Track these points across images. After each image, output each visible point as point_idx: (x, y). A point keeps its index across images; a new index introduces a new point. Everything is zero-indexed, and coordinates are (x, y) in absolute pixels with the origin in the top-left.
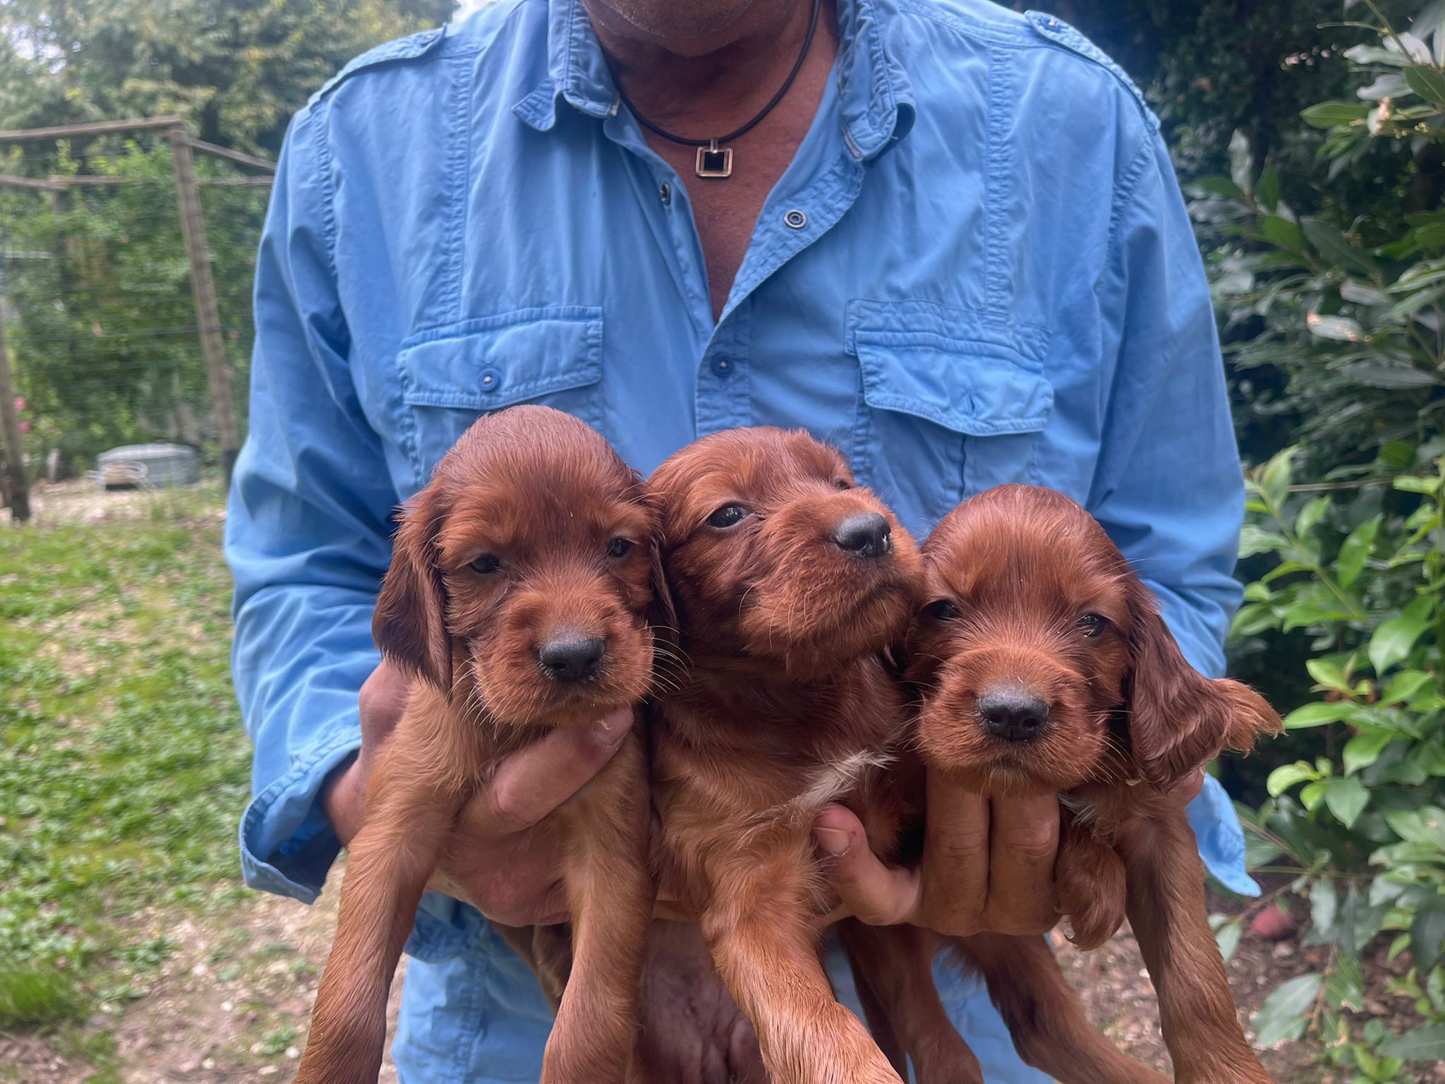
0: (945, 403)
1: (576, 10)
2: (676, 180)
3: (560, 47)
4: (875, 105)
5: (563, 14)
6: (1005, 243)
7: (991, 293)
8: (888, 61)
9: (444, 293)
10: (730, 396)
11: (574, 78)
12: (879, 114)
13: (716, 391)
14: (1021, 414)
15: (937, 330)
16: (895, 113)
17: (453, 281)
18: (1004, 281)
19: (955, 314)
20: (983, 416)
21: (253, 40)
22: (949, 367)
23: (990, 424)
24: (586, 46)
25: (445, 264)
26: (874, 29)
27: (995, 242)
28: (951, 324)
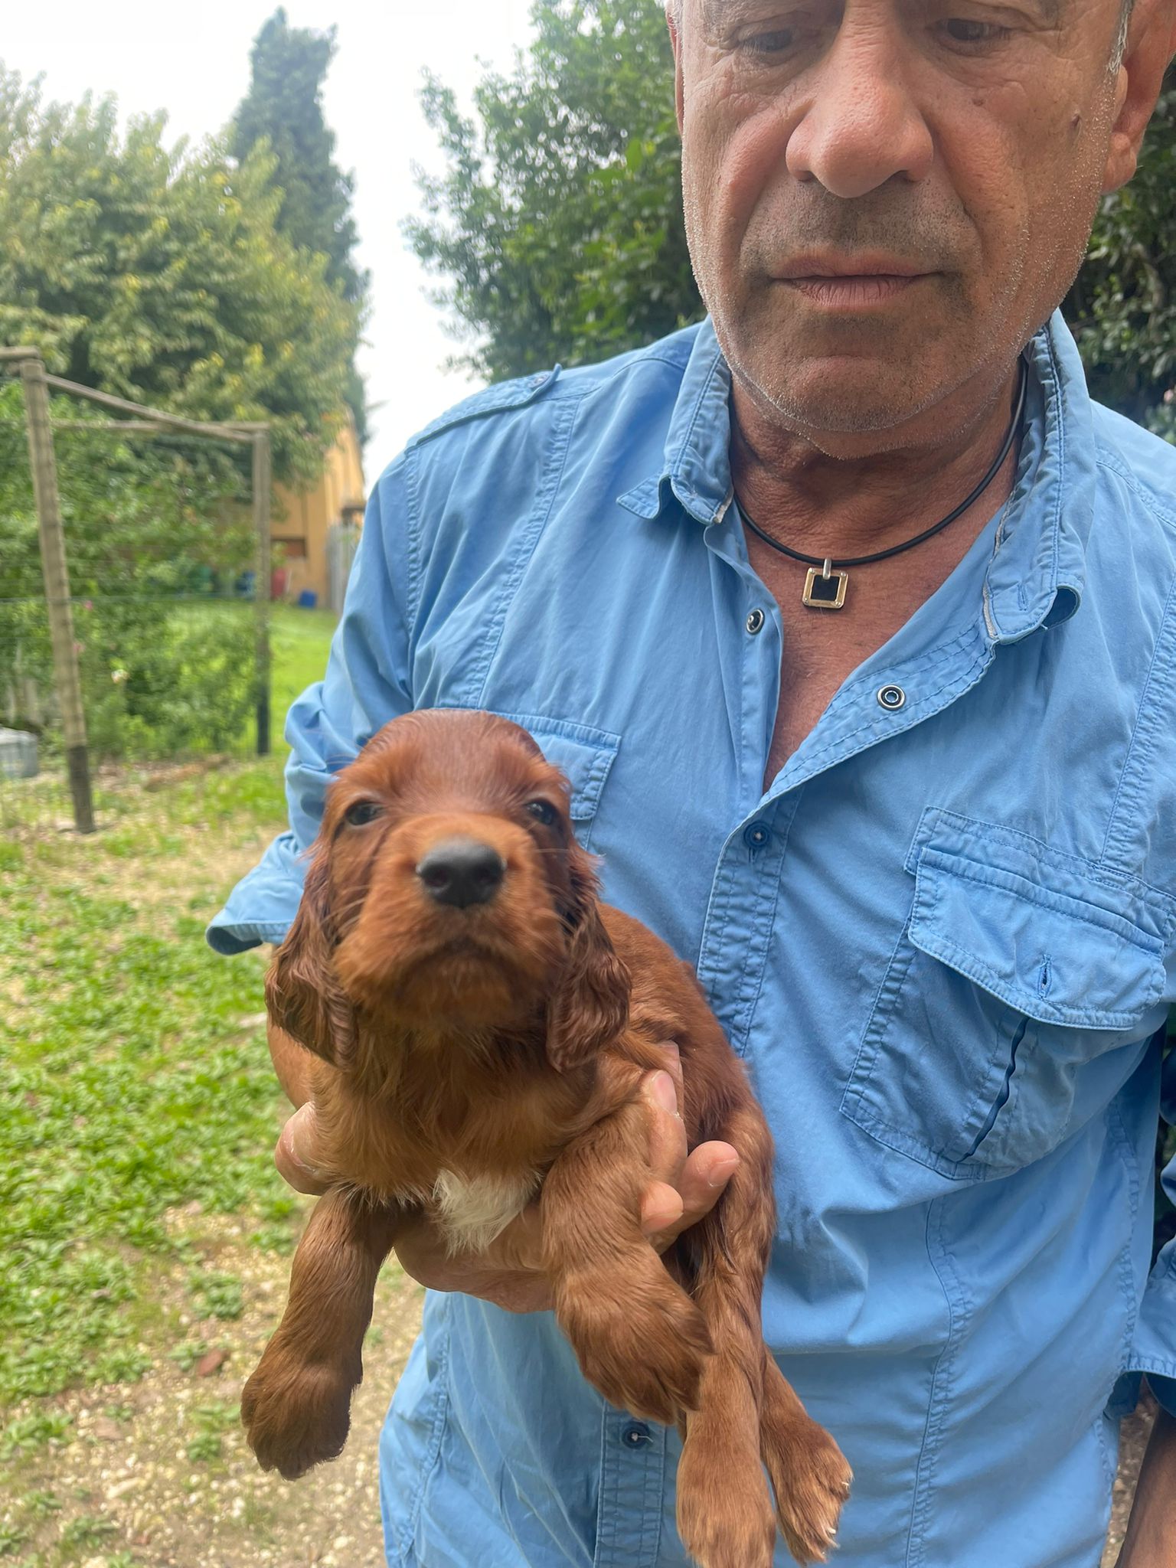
0: (1008, 967)
1: (712, 384)
2: (775, 612)
3: (682, 421)
4: (1031, 579)
5: (696, 384)
6: (1146, 785)
7: (1112, 843)
8: (1062, 529)
9: (473, 670)
10: (757, 872)
11: (688, 463)
12: (1033, 592)
13: (743, 864)
14: (1106, 1006)
15: (1027, 873)
16: (1055, 595)
17: (485, 659)
18: (1134, 831)
19: (1058, 858)
20: (1053, 998)
21: (130, 267)
22: (1028, 923)
23: (1059, 1010)
24: (712, 428)
25: (483, 637)
26: (1056, 486)
27: (1135, 781)
28: (1048, 869)
